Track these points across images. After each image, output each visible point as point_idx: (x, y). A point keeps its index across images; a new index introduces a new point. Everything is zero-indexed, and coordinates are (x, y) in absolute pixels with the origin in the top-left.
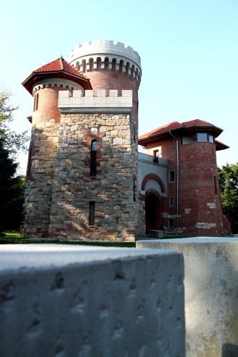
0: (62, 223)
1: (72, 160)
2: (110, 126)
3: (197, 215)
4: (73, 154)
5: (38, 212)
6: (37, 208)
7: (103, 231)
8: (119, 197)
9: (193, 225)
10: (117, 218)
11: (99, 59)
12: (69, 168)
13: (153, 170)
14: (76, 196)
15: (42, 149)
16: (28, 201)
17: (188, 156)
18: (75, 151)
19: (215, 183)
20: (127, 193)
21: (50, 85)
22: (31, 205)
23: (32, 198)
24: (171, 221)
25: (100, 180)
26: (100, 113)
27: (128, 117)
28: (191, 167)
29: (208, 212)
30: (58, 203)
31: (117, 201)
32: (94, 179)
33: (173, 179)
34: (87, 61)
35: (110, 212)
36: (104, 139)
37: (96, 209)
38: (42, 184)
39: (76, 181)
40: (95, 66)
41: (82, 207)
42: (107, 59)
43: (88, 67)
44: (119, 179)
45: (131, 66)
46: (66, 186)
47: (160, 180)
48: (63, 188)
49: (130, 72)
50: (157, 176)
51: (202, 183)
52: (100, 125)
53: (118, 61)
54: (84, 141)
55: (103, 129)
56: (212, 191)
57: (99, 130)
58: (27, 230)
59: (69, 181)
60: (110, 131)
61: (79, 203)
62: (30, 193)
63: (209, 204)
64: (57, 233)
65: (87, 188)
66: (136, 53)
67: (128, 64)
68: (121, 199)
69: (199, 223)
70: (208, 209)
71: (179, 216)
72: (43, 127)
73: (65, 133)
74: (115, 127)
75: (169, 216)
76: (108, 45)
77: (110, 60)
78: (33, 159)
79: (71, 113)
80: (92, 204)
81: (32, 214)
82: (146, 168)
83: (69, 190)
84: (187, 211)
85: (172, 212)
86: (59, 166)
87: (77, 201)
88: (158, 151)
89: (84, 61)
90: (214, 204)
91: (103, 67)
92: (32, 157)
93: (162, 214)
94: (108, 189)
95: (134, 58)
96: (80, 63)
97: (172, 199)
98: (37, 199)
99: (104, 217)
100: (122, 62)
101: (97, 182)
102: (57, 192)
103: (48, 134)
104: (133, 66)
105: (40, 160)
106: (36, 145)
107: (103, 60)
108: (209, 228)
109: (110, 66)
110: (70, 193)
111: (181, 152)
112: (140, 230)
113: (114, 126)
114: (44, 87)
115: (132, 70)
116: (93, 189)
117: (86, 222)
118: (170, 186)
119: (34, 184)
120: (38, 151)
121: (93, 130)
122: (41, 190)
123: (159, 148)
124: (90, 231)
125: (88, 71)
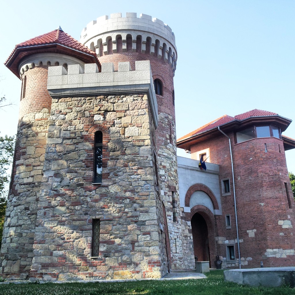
0: (51, 254)
1: (67, 161)
2: (121, 111)
3: (265, 239)
4: (69, 152)
5: (22, 241)
6: (20, 235)
7: (112, 264)
8: (135, 210)
9: (261, 254)
10: (133, 243)
11: (119, 38)
12: (63, 172)
13: (200, 178)
14: (72, 212)
15: (30, 150)
16: (9, 226)
17: (245, 158)
18: (72, 147)
19: (287, 192)
20: (146, 203)
21: (41, 63)
22: (12, 231)
23: (14, 221)
24: (231, 248)
25: (107, 186)
26: (106, 95)
27: (145, 97)
28: (251, 172)
29: (282, 234)
30: (45, 225)
31: (132, 217)
32: (99, 186)
33: (227, 190)
34: (104, 41)
35: (122, 234)
36: (113, 129)
37: (101, 231)
38: (29, 199)
39: (73, 190)
40: (114, 47)
41: (80, 229)
42: (129, 37)
43: (105, 49)
44: (134, 184)
45: (161, 45)
46: (58, 199)
47: (211, 192)
48: (53, 203)
49: (160, 53)
50: (206, 187)
51: (267, 193)
52: (106, 111)
53: (144, 39)
54: (84, 133)
55: (110, 116)
56: (284, 203)
57: (105, 118)
58: (6, 270)
59: (62, 191)
60: (120, 118)
61: (77, 223)
62: (12, 214)
63: (281, 222)
64: (44, 271)
65: (89, 199)
66: (167, 27)
67: (157, 42)
68: (138, 213)
69: (269, 250)
70: (281, 229)
71: (241, 241)
72: (32, 120)
73: (57, 123)
74: (128, 112)
75: (227, 242)
76: (130, 19)
77: (134, 38)
78: (18, 165)
79: (66, 97)
80: (96, 222)
81: (14, 245)
82: (190, 177)
83: (62, 205)
84: (251, 233)
85: (230, 235)
86: (48, 170)
87: (74, 220)
88: (205, 154)
89: (100, 41)
90: (289, 222)
91: (124, 47)
92: (17, 162)
93: (216, 239)
94: (118, 199)
95: (165, 34)
96: (96, 44)
97: (228, 217)
98: (20, 222)
99: (113, 242)
100: (149, 39)
101: (104, 190)
102: (45, 208)
103: (38, 130)
104: (164, 45)
105: (27, 166)
106: (22, 145)
107: (124, 38)
108: (284, 256)
109: (134, 46)
110: (63, 209)
111: (236, 154)
112: (186, 263)
113: (126, 111)
114: (34, 66)
115: (163, 50)
116: (96, 201)
117: (88, 251)
118: (225, 200)
119: (18, 199)
120: (24, 153)
121: (96, 117)
122: (27, 209)
123: (207, 151)
124: (92, 265)
125: (106, 53)
